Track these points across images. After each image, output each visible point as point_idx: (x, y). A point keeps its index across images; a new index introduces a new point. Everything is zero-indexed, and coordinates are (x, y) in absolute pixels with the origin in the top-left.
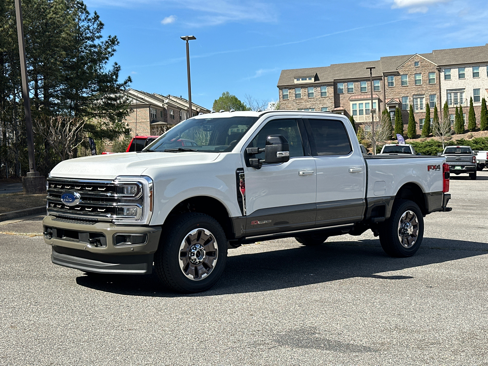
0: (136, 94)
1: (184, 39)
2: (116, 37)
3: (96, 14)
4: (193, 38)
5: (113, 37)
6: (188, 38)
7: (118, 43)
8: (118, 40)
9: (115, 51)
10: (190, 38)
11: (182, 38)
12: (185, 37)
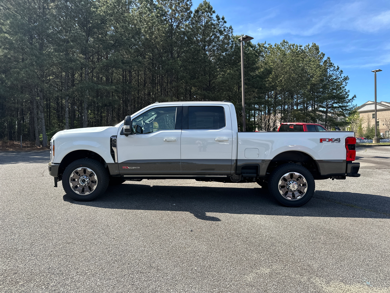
0: (385, 104)
1: (374, 72)
2: (347, 76)
3: (338, 67)
4: (380, 70)
5: (346, 76)
6: (376, 71)
7: (349, 79)
8: (349, 78)
9: (347, 83)
10: (377, 71)
11: (372, 72)
12: (374, 70)
